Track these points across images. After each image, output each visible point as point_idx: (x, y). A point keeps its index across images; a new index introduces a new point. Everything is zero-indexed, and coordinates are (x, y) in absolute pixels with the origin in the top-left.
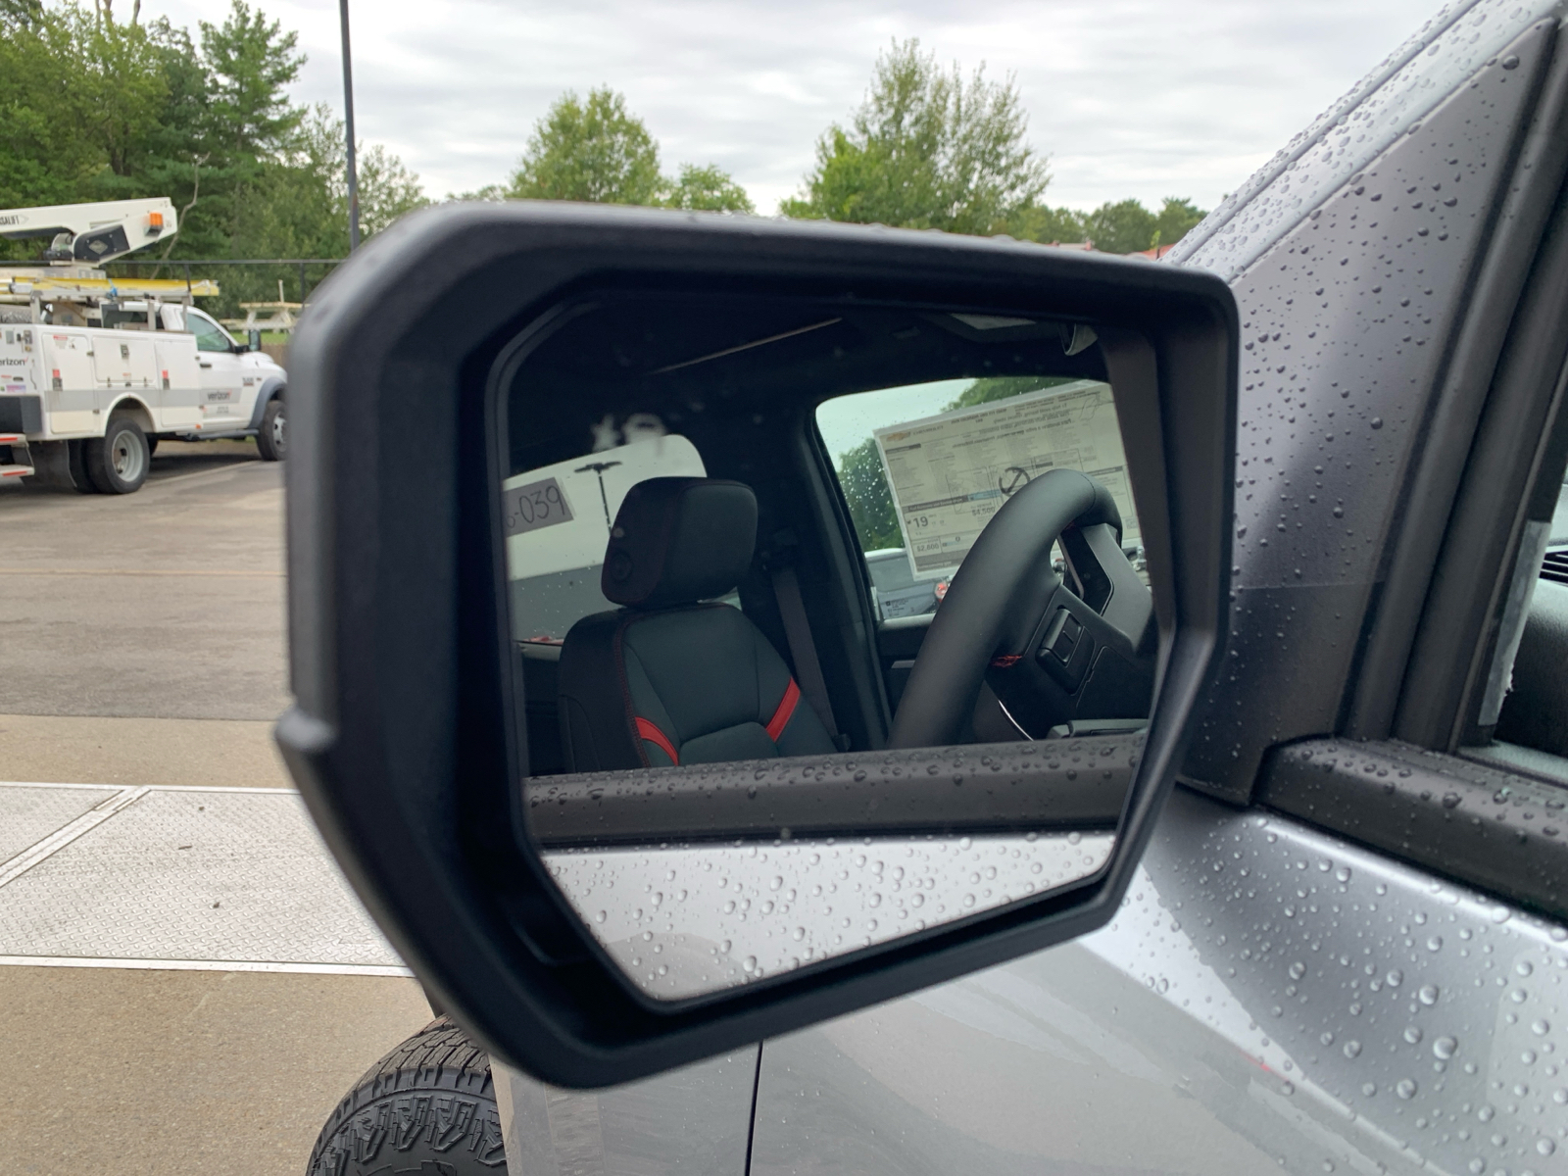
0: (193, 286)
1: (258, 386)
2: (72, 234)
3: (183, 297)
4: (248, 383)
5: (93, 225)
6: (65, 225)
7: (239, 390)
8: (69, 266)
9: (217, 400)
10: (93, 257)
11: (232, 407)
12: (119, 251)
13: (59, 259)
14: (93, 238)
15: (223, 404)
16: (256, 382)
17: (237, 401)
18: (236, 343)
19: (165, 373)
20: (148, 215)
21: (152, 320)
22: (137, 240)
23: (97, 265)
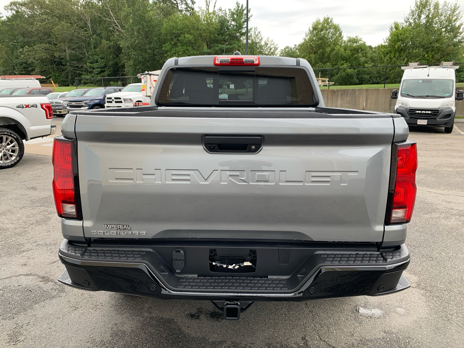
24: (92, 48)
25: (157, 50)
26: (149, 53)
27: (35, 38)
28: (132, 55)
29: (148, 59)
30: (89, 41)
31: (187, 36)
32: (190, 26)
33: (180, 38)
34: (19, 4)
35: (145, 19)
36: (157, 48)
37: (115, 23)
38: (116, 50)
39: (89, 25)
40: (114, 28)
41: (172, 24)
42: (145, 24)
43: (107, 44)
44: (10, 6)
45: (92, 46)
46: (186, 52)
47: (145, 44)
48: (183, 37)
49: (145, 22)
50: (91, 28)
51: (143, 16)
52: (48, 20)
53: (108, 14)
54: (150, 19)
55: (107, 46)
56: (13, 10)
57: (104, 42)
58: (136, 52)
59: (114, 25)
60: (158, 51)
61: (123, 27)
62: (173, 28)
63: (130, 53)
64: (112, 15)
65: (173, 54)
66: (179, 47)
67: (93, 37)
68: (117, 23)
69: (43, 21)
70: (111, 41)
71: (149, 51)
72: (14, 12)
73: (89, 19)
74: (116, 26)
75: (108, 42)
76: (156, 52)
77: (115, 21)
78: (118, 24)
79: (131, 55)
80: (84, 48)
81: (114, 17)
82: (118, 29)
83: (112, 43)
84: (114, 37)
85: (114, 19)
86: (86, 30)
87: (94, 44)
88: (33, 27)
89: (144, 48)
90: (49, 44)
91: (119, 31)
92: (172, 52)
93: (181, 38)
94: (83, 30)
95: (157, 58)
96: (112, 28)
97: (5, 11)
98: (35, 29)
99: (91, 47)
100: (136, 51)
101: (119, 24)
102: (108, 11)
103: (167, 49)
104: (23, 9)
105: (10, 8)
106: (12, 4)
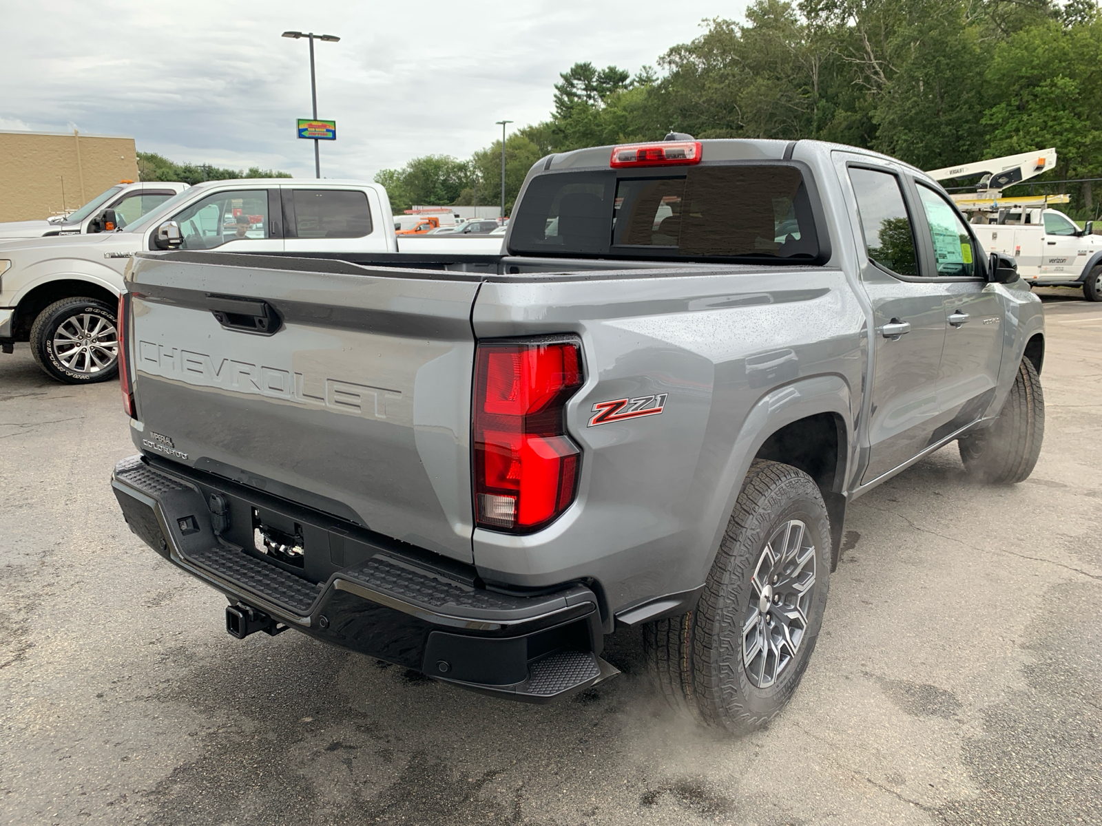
0: (1048, 199)
1: (1089, 256)
2: (992, 174)
3: (1042, 205)
4: (1082, 254)
5: (1003, 168)
6: (987, 170)
7: (1074, 258)
8: (986, 192)
9: (1056, 263)
10: (999, 186)
11: (1066, 267)
12: (1015, 181)
13: (981, 188)
14: (1001, 176)
15: (1060, 266)
16: (1088, 253)
17: (1071, 264)
18: (1079, 230)
19: (1018, 247)
20: (1037, 159)
21: (1023, 218)
22: (1027, 174)
23: (1001, 190)
24: (812, 131)
25: (966, 126)
26: (944, 133)
27: (703, 118)
28: (899, 142)
29: (939, 148)
30: (809, 114)
31: (1060, 81)
32: (1072, 55)
33: (1039, 89)
34: (686, 50)
35: (948, 49)
36: (967, 122)
37: (874, 68)
38: (866, 133)
39: (815, 78)
40: (867, 79)
41: (1019, 53)
42: (944, 61)
43: (846, 118)
44: (669, 56)
45: (815, 124)
46: (1050, 123)
47: (939, 111)
48: (1046, 86)
49: (944, 56)
50: (818, 85)
51: (943, 43)
52: (734, 76)
53: (861, 49)
54: (960, 47)
55: (844, 124)
56: (674, 63)
57: (841, 114)
58: (911, 135)
59: (868, 72)
60: (970, 128)
61: (890, 75)
62: (1021, 62)
63: (895, 138)
64: (869, 50)
65: (1009, 132)
66: (1034, 114)
67: (819, 105)
68: (877, 67)
69: (723, 78)
70: (856, 112)
71: (946, 130)
72: (675, 69)
73: (817, 65)
74: (876, 73)
75: (849, 113)
76: (963, 130)
77: (874, 61)
78: (878, 69)
79: (897, 141)
80: (797, 131)
81: (871, 54)
82: (878, 79)
83: (858, 116)
84: (865, 101)
85: (872, 57)
86: (806, 90)
87: (820, 120)
88: (701, 96)
89: (934, 121)
90: (727, 128)
91: (879, 87)
92: (1007, 128)
93: (1043, 88)
94: (800, 90)
95: (964, 145)
96: (860, 81)
97: (659, 66)
98: (704, 99)
99: (811, 127)
100: (910, 131)
101: (881, 69)
102: (861, 40)
103: (993, 122)
104: (691, 59)
105: (668, 60)
106: (674, 50)
